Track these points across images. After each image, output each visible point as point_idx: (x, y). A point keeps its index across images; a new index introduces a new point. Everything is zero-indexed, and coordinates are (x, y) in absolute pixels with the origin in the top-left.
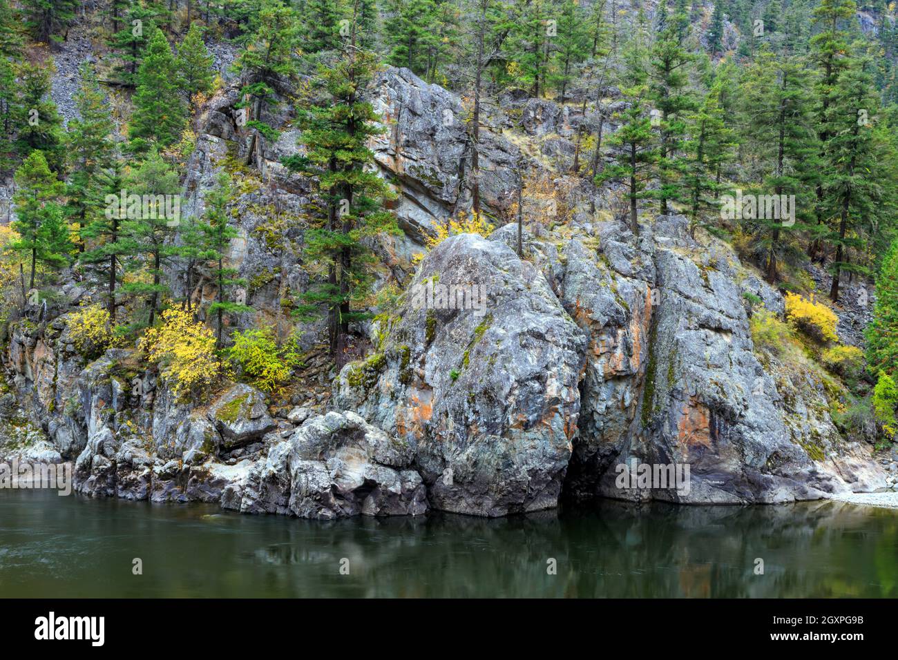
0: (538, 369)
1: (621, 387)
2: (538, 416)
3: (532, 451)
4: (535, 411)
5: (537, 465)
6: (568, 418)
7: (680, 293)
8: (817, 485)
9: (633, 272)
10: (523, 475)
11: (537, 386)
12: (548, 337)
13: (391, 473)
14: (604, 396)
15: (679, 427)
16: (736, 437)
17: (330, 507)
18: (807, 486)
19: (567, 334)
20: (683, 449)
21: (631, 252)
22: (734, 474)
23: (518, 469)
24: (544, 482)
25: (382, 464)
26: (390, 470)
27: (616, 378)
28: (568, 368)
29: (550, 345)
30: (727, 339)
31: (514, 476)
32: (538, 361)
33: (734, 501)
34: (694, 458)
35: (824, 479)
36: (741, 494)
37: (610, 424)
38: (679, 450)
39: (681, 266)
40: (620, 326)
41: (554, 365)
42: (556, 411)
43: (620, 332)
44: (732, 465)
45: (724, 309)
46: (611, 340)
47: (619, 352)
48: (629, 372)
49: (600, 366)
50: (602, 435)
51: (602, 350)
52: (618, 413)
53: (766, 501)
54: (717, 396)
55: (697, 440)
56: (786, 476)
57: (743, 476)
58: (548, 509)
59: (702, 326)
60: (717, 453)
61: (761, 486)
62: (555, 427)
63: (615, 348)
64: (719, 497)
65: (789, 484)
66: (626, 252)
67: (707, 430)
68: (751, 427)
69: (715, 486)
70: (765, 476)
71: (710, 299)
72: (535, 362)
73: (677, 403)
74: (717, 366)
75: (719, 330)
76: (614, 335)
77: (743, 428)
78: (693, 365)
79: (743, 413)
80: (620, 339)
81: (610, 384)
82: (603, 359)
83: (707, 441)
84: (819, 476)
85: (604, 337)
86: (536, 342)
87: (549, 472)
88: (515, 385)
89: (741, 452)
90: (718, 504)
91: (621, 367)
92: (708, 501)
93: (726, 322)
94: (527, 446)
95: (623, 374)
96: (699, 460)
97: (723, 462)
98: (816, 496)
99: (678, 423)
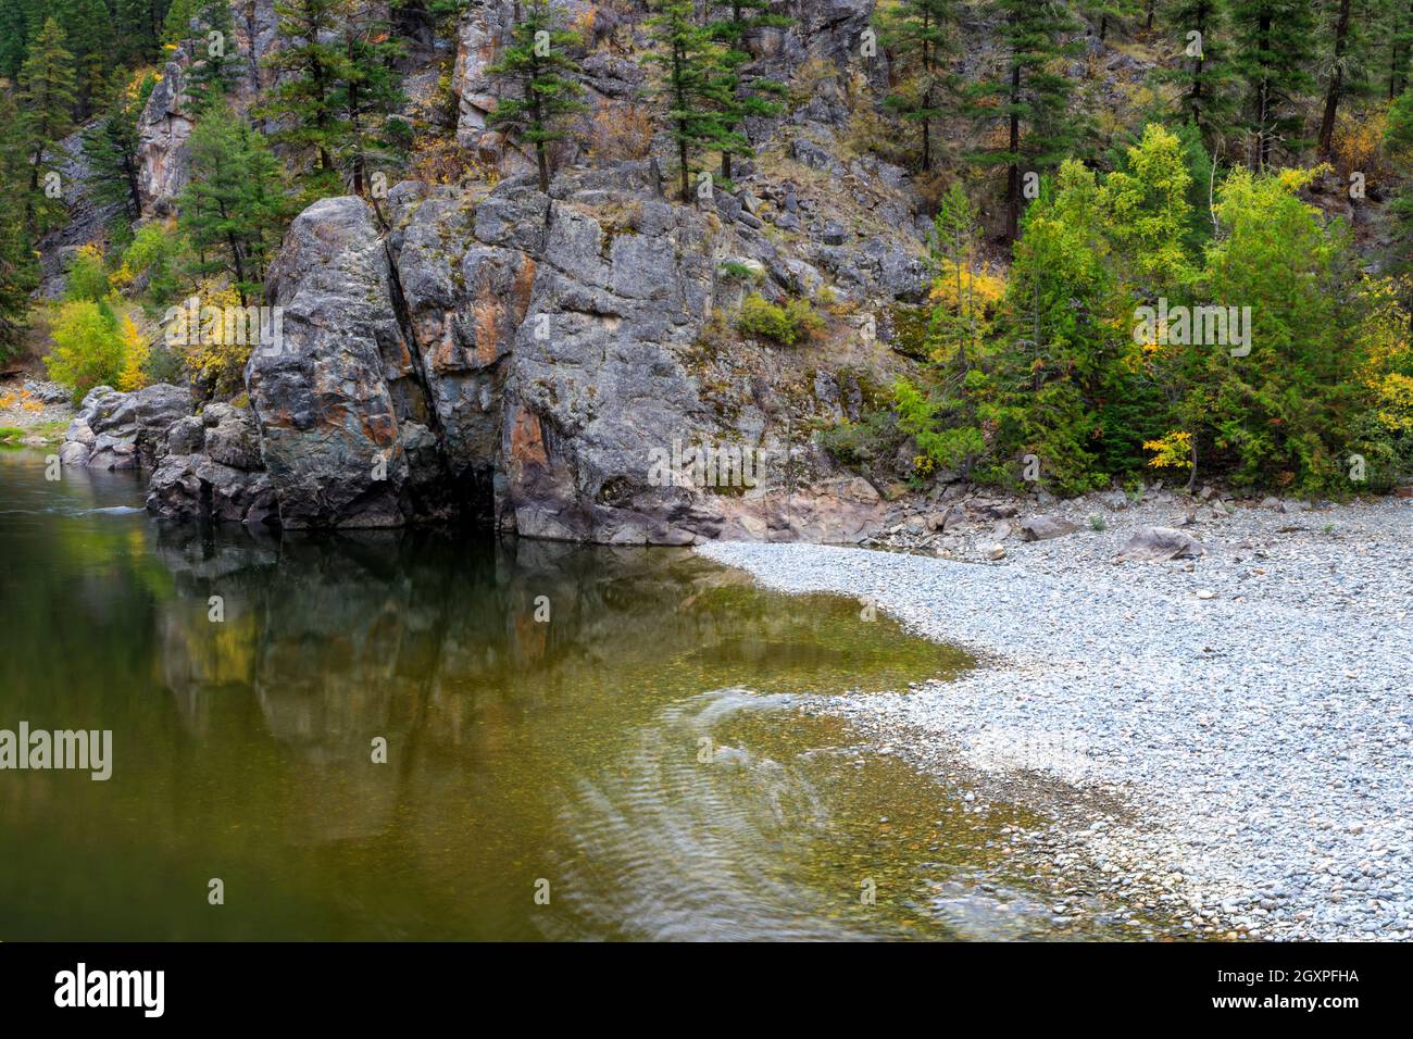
0: (297, 359)
1: (469, 385)
2: (310, 414)
3: (321, 456)
4: (303, 408)
5: (332, 473)
6: (365, 420)
7: (553, 265)
8: (693, 527)
9: (501, 238)
10: (311, 481)
11: (296, 378)
12: (316, 321)
13: (232, 473)
14: (444, 396)
15: (512, 439)
16: (570, 455)
17: (171, 505)
18: (665, 527)
19: (353, 317)
20: (518, 466)
21: (513, 213)
22: (567, 502)
23: (299, 475)
24: (350, 494)
25: (220, 462)
26: (229, 469)
27: (446, 373)
28: (352, 359)
29: (319, 330)
30: (611, 326)
31: (297, 483)
32: (301, 349)
33: (568, 537)
34: (529, 478)
35: (704, 519)
36: (573, 528)
37: (472, 431)
38: (514, 468)
39: (573, 230)
40: (448, 309)
41: (325, 353)
42: (345, 409)
43: (448, 316)
44: (566, 491)
45: (613, 285)
46: (437, 325)
47: (448, 341)
48: (464, 367)
49: (429, 359)
50: (465, 445)
51: (429, 338)
52: (479, 417)
53: (599, 540)
54: (538, 400)
55: (532, 456)
56: (637, 510)
57: (577, 505)
58: (381, 528)
59: (565, 308)
60: (551, 474)
61: (592, 520)
62: (349, 428)
63: (443, 335)
64: (554, 530)
65: (639, 521)
66: (503, 212)
67: (541, 443)
68: (590, 443)
69: (550, 516)
70: (601, 507)
71: (600, 273)
72: (297, 350)
73: (512, 407)
74: (571, 362)
75: (596, 313)
76: (442, 321)
77: (578, 442)
78: (525, 359)
79: (582, 424)
80: (448, 324)
81: (450, 381)
82: (432, 350)
83: (542, 457)
84: (694, 515)
85: (428, 322)
86: (298, 327)
87: (355, 482)
88: (258, 376)
89: (575, 474)
90: (552, 540)
91: (450, 359)
92: (543, 534)
93: (611, 302)
94: (311, 450)
95: (457, 369)
96: (535, 482)
97: (558, 485)
98: (678, 540)
99: (512, 433)
